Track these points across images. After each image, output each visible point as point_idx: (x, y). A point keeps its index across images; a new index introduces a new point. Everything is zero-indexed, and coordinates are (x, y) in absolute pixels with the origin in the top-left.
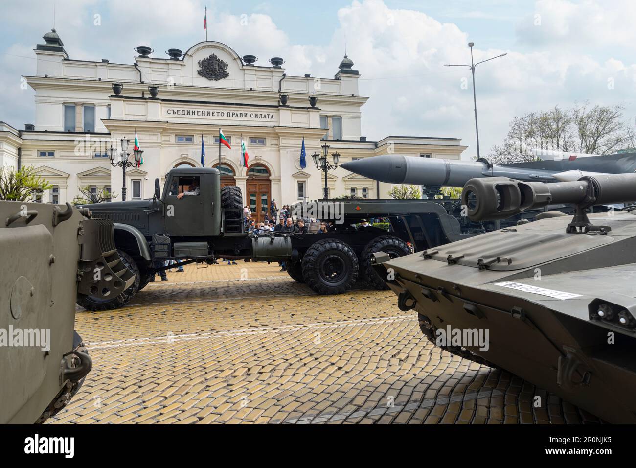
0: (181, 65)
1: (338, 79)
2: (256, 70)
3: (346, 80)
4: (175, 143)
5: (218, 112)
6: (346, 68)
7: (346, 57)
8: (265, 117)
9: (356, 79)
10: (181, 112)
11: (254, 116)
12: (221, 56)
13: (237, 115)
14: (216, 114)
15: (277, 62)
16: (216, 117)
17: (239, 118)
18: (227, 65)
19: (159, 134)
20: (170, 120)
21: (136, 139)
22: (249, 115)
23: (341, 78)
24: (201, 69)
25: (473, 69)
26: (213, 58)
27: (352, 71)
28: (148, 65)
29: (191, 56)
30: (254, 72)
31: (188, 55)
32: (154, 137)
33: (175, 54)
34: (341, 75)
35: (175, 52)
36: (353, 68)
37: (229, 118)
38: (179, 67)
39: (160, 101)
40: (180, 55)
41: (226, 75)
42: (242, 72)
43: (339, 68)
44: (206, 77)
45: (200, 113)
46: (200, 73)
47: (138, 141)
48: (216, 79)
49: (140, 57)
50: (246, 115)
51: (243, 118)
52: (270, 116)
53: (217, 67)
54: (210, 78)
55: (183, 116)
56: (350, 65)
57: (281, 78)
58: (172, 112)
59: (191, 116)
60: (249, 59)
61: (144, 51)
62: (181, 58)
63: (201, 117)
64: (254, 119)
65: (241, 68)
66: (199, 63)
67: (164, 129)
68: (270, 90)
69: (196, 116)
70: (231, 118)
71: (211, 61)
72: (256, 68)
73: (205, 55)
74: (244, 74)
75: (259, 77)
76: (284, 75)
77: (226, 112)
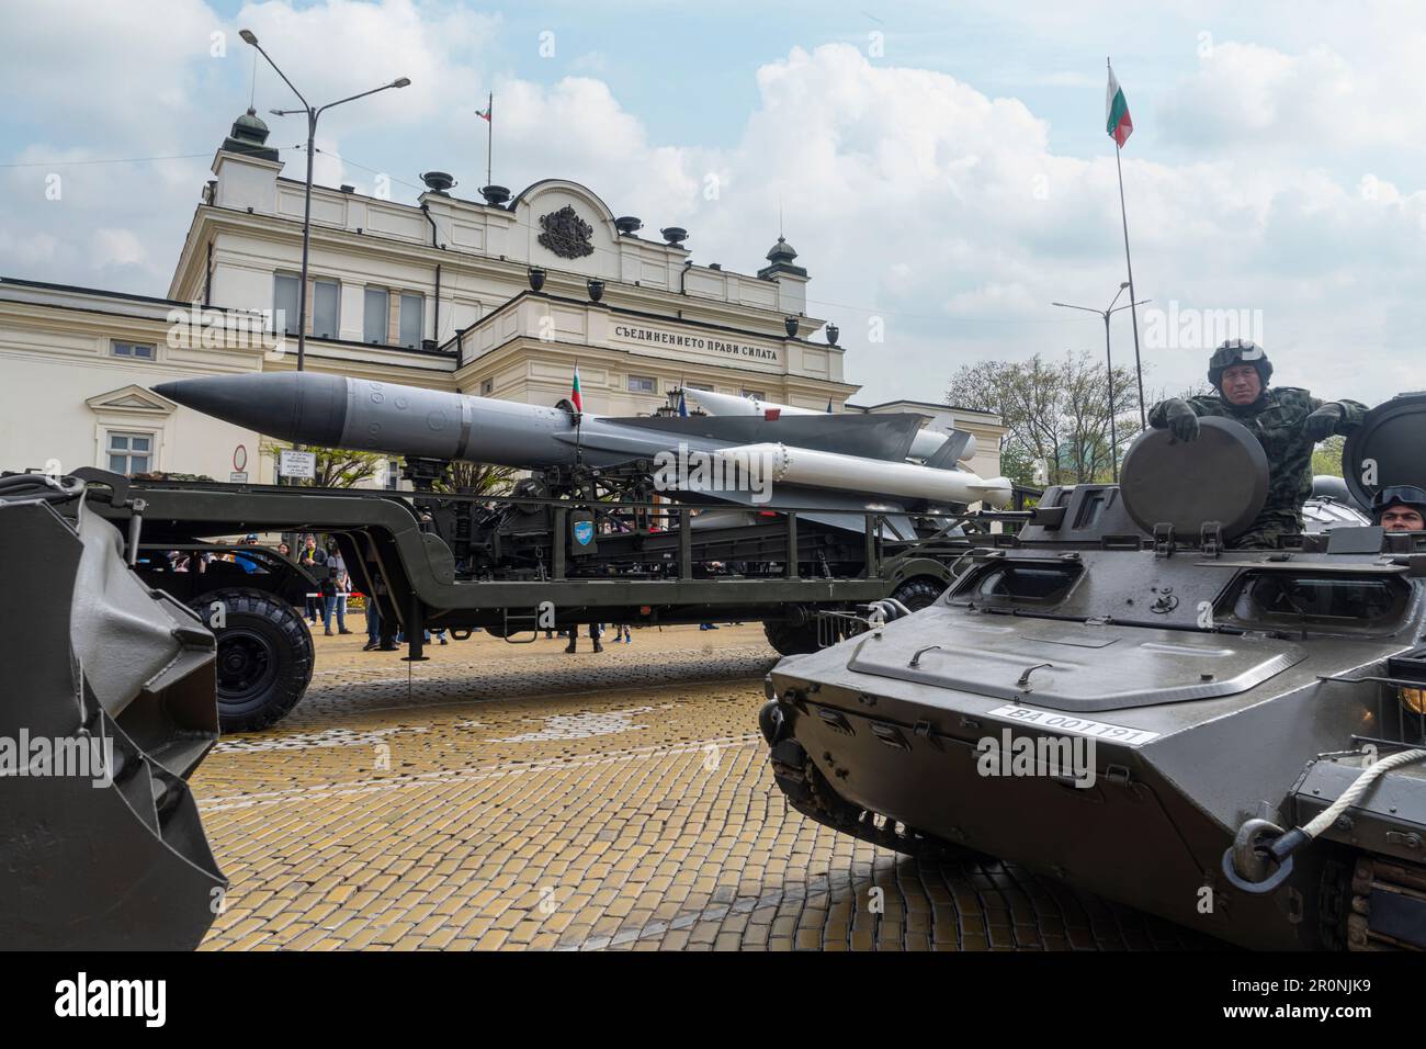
0: (510, 220)
1: (771, 280)
2: (641, 248)
3: (786, 284)
4: (627, 391)
5: (695, 340)
6: (782, 260)
7: (781, 240)
8: (764, 355)
9: (801, 284)
10: (637, 334)
11: (747, 351)
12: (582, 212)
13: (723, 349)
14: (691, 342)
15: (675, 235)
16: (691, 349)
17: (725, 354)
18: (591, 231)
19: (607, 372)
20: (633, 349)
21: (575, 378)
22: (740, 350)
23: (780, 280)
24: (544, 231)
25: (1107, 319)
26: (567, 213)
27: (797, 268)
28: (448, 211)
29: (527, 205)
30: (637, 251)
31: (523, 202)
32: (598, 377)
33: (495, 195)
34: (780, 273)
35: (497, 192)
36: (796, 262)
37: (710, 352)
38: (505, 224)
39: (609, 311)
40: (507, 199)
41: (588, 251)
42: (615, 249)
43: (768, 258)
44: (552, 249)
45: (668, 339)
46: (543, 240)
47: (579, 384)
48: (572, 256)
49: (432, 192)
50: (736, 349)
51: (732, 355)
52: (771, 355)
53: (574, 232)
54: (560, 254)
55: (640, 341)
56: (791, 255)
57: (683, 268)
58: (622, 331)
59: (653, 343)
60: (628, 225)
61: (438, 182)
62: (507, 204)
63: (668, 345)
64: (748, 357)
65: (615, 240)
66: (541, 220)
67: (617, 363)
69: (660, 344)
70: (713, 352)
71: (564, 220)
73: (554, 204)
74: (620, 253)
75: (645, 260)
76: (689, 263)
77: (706, 341)
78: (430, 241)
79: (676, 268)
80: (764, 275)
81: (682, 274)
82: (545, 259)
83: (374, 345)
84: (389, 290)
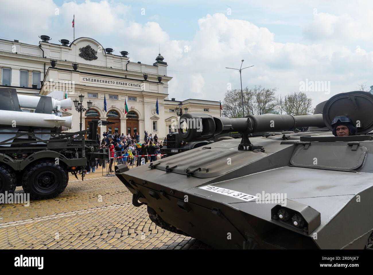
0: (69, 49)
1: (156, 66)
2: (113, 57)
3: (160, 67)
4: (87, 97)
5: (111, 82)
6: (160, 60)
7: (160, 55)
8: (136, 86)
9: (165, 67)
10: (91, 80)
11: (130, 85)
12: (93, 47)
13: (121, 84)
14: (110, 82)
15: (124, 53)
16: (110, 84)
17: (122, 86)
18: (97, 52)
19: (79, 92)
20: (87, 85)
21: (66, 94)
22: (128, 84)
23: (158, 66)
24: (81, 53)
25: (240, 71)
26: (88, 47)
27: (164, 62)
28: (48, 47)
29: (75, 45)
30: (112, 58)
31: (74, 44)
32: (76, 94)
33: (65, 42)
34: (158, 64)
35: (66, 41)
36: (164, 61)
37: (117, 85)
38: (68, 50)
39: (80, 73)
40: (68, 43)
41: (96, 58)
42: (105, 57)
43: (156, 60)
44: (84, 58)
45: (102, 81)
46: (80, 55)
47: (67, 95)
48: (90, 60)
49: (43, 41)
50: (126, 84)
51: (125, 86)
52: (139, 86)
53: (91, 53)
54: (86, 59)
55: (92, 82)
56: (162, 59)
57: (127, 63)
58: (85, 79)
59: (96, 82)
60: (109, 51)
61: (45, 38)
62: (69, 45)
63: (102, 83)
64: (130, 86)
65: (104, 55)
66: (80, 49)
67: (82, 89)
68: (121, 69)
69: (99, 83)
70: (118, 85)
71: (87, 49)
72: (113, 56)
73: (84, 45)
74: (106, 59)
75: (115, 61)
76: (129, 61)
77: (115, 82)
78: (42, 56)
79: (124, 63)
80: (155, 65)
81: (127, 65)
82: (81, 61)
83: (24, 88)
84: (28, 71)
